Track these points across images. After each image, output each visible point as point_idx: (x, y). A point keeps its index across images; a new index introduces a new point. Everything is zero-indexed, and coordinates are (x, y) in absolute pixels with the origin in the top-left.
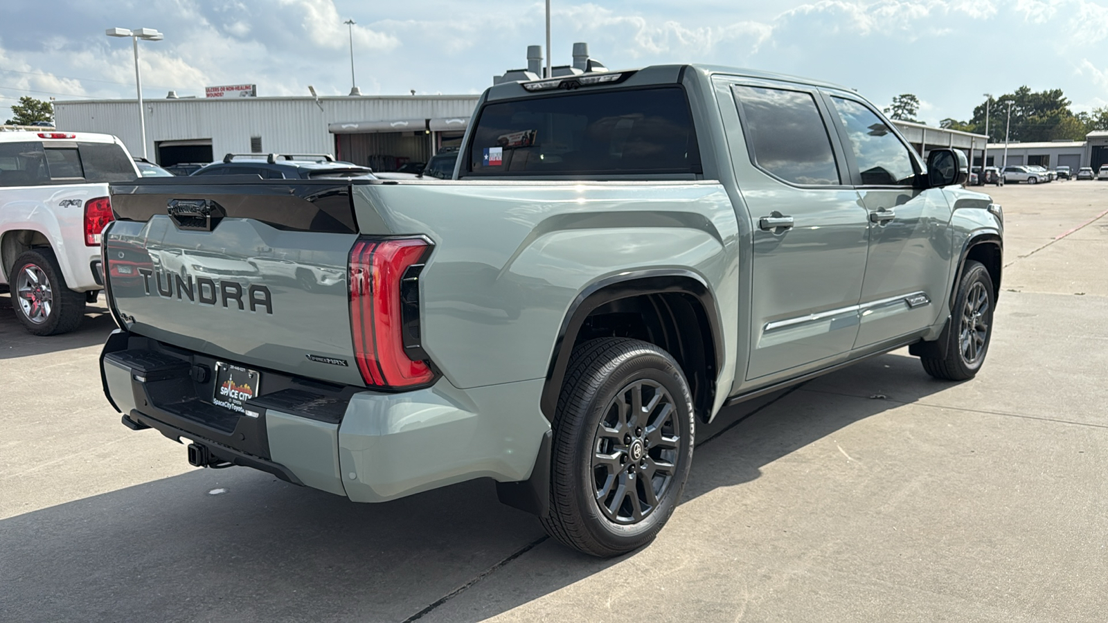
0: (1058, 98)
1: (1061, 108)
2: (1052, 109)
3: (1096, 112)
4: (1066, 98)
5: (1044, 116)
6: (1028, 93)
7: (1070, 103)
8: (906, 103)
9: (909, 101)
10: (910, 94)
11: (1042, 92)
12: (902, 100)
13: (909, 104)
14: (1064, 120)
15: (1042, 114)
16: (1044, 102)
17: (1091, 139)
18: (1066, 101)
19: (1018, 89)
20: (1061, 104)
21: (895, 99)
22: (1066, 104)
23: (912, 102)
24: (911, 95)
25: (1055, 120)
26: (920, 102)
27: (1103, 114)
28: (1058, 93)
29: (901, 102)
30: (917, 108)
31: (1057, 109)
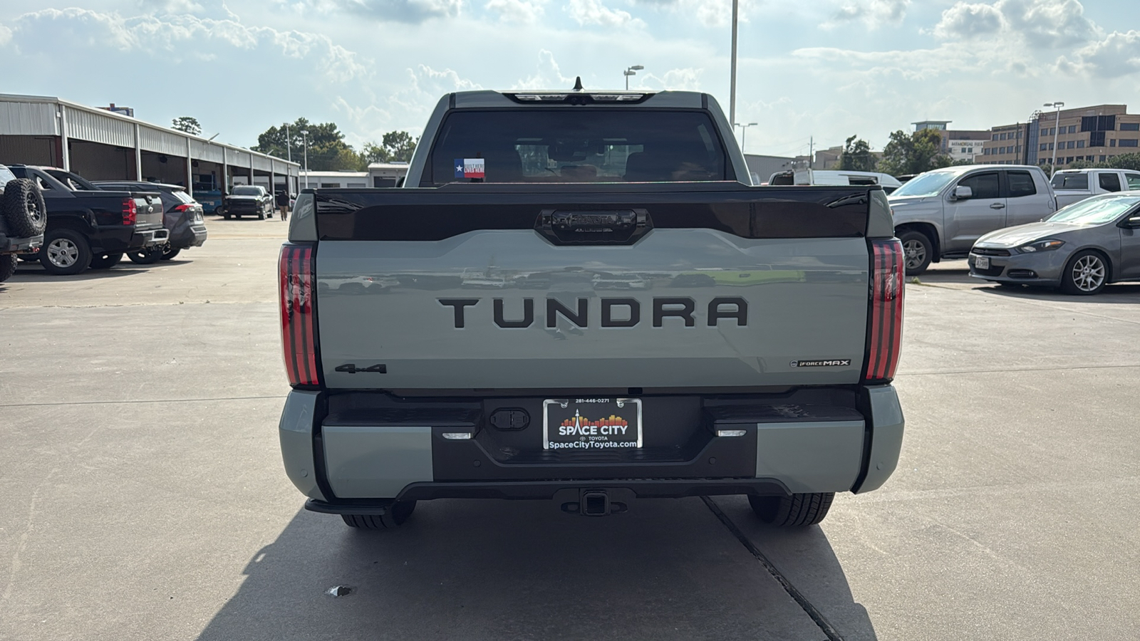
0: (333, 131)
1: (337, 141)
2: (329, 141)
3: (367, 146)
4: (340, 132)
5: (324, 147)
6: (307, 124)
7: (343, 136)
8: (187, 126)
9: (190, 125)
10: (190, 117)
11: (319, 125)
12: (183, 123)
13: (190, 127)
14: (342, 152)
15: (321, 145)
16: (322, 134)
17: (372, 170)
18: (340, 135)
19: (297, 120)
20: (336, 137)
21: (175, 122)
22: (341, 138)
23: (193, 126)
24: (191, 119)
25: (334, 152)
26: (201, 126)
27: (372, 148)
28: (332, 127)
29: (181, 124)
30: (199, 132)
31: (334, 141)
